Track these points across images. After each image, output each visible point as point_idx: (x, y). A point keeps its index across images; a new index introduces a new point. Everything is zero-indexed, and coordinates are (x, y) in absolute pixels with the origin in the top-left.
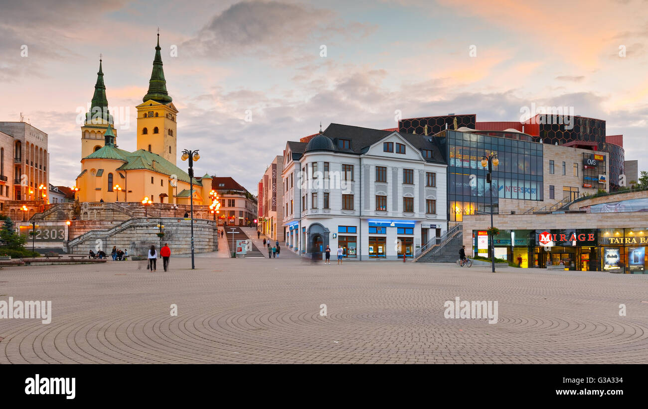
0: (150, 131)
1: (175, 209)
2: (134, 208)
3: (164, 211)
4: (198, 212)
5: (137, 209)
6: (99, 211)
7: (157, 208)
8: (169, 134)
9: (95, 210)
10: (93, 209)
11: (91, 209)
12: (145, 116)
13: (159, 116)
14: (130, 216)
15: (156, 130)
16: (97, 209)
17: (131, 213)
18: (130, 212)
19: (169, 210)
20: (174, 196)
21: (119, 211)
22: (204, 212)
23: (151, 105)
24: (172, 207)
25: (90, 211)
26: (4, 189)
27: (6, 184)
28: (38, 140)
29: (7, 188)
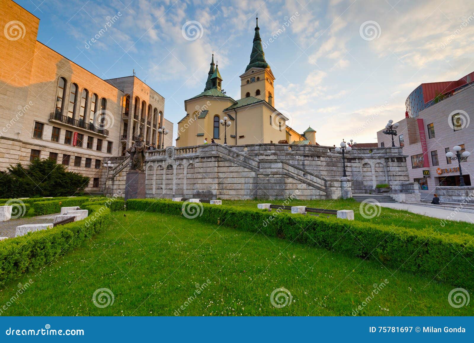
2: (256, 155)
3: (310, 158)
6: (191, 162)
7: (297, 154)
8: (269, 95)
9: (185, 161)
10: (181, 159)
11: (178, 159)
12: (248, 82)
13: (260, 79)
14: (252, 169)
15: (258, 93)
16: (188, 159)
17: (254, 164)
18: (251, 162)
19: (319, 157)
21: (229, 160)
22: (379, 161)
23: (253, 72)
25: (178, 163)
26: (105, 144)
27: (107, 139)
28: (152, 99)
29: (110, 143)
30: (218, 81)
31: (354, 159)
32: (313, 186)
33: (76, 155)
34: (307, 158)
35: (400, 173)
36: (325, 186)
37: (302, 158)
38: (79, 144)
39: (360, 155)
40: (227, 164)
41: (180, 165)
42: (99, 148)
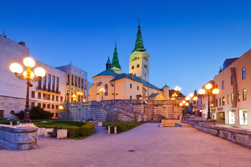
0: (135, 67)
1: (144, 103)
2: (113, 104)
3: (136, 105)
4: (164, 106)
5: (115, 105)
6: (87, 107)
7: (130, 104)
8: (145, 67)
10: (84, 106)
11: (82, 106)
12: (133, 60)
13: (139, 58)
15: (138, 66)
16: (86, 106)
18: (106, 108)
19: (140, 105)
20: (146, 97)
22: (170, 106)
23: (136, 54)
24: (142, 102)
25: (82, 108)
26: (59, 98)
27: (60, 96)
28: (80, 75)
29: (62, 98)
30: (109, 66)
31: (159, 105)
32: (130, 117)
33: (48, 103)
34: (134, 105)
35: (178, 111)
36: (135, 117)
37: (132, 105)
38: (49, 99)
39: (162, 103)
40: (98, 108)
41: (83, 109)
42: (57, 100)
